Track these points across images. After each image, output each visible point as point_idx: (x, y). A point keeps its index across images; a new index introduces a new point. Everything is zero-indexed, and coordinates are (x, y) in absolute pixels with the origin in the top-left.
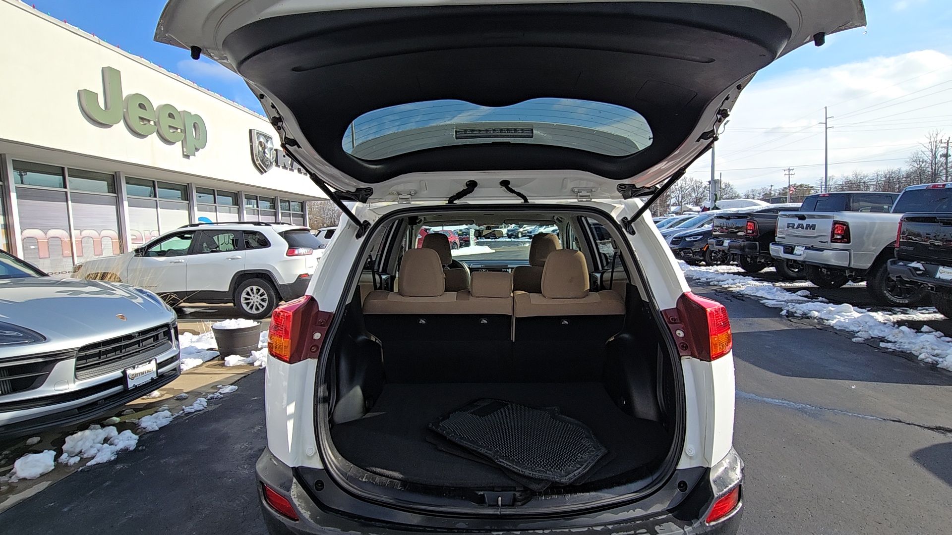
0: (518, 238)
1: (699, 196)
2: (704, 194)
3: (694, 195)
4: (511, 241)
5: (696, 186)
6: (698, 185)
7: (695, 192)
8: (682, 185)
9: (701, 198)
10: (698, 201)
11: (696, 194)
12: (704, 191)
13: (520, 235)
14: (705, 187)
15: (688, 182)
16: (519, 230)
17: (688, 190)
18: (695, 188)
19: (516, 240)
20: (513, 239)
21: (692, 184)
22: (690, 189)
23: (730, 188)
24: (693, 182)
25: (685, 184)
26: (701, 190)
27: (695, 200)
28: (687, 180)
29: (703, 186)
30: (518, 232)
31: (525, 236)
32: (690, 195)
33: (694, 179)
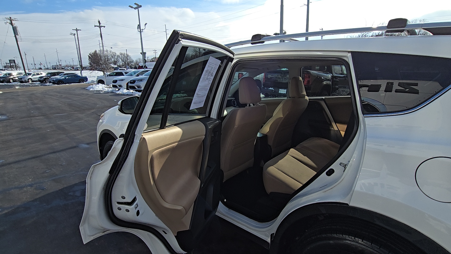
0: (11, 82)
1: (115, 60)
2: (118, 59)
3: (113, 60)
4: (5, 85)
5: (113, 55)
6: (114, 54)
7: (113, 59)
8: (106, 54)
9: (117, 61)
10: (115, 63)
11: (114, 59)
12: (117, 58)
13: (11, 81)
14: (118, 56)
15: (109, 53)
16: (9, 77)
17: (109, 57)
18: (113, 56)
19: (8, 84)
20: (6, 84)
21: (111, 54)
22: (110, 56)
23: (129, 57)
24: (111, 52)
25: (108, 53)
26: (116, 57)
27: (114, 62)
28: (108, 51)
29: (117, 55)
30: (10, 79)
31: (16, 81)
32: (111, 59)
33: (112, 51)
